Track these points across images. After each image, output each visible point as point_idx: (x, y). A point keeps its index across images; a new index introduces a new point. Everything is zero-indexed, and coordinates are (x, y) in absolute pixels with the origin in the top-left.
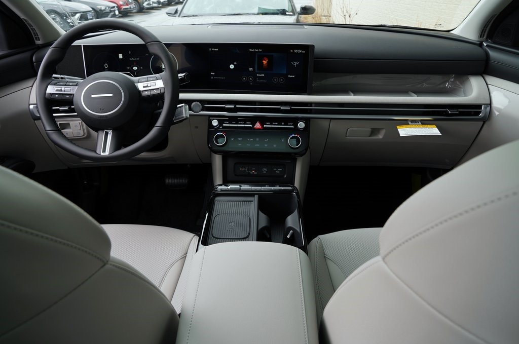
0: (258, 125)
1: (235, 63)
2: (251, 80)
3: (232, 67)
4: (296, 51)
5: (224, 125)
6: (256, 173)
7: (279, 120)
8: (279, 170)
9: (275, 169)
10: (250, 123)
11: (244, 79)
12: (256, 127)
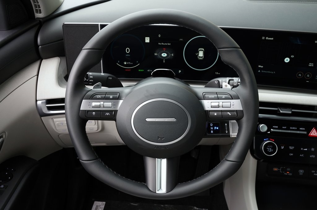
0: (314, 133)
1: (292, 56)
2: (308, 77)
3: (287, 60)
5: (273, 130)
6: (290, 174)
9: (314, 172)
10: (304, 129)
11: (300, 75)
12: (311, 135)
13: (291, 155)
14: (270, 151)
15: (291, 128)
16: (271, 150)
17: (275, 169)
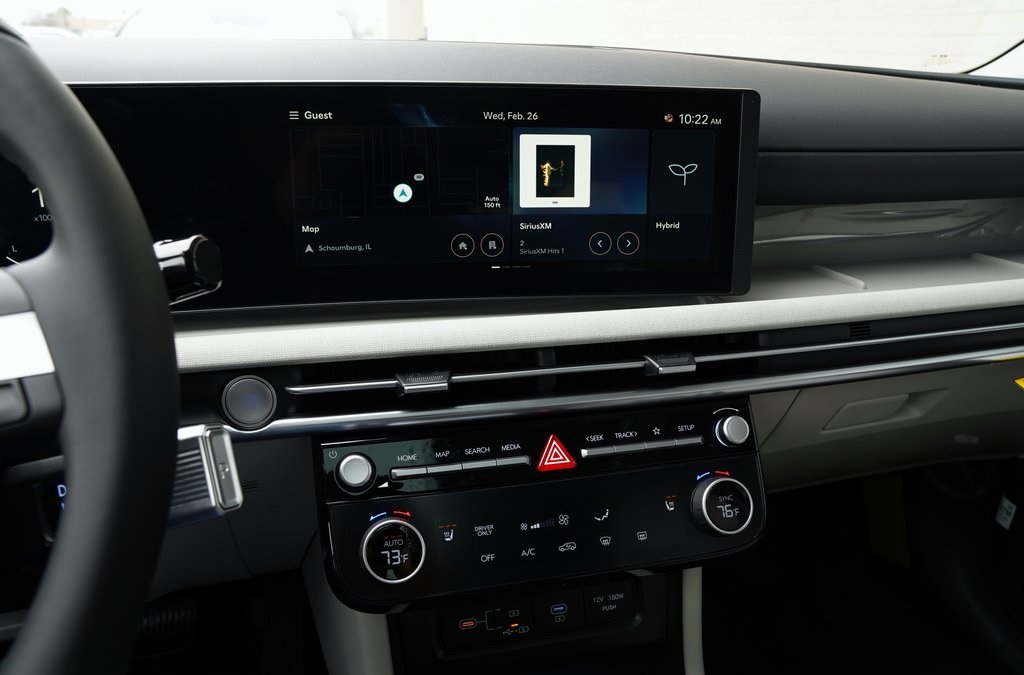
0: (555, 455)
1: (419, 177)
2: (492, 252)
3: (403, 193)
4: (685, 119)
5: (398, 472)
6: (525, 630)
7: (642, 419)
8: (614, 597)
9: (599, 599)
10: (518, 446)
11: (463, 245)
12: (546, 463)
13: (488, 558)
14: (396, 560)
15: (468, 452)
16: (400, 558)
17: (465, 624)
